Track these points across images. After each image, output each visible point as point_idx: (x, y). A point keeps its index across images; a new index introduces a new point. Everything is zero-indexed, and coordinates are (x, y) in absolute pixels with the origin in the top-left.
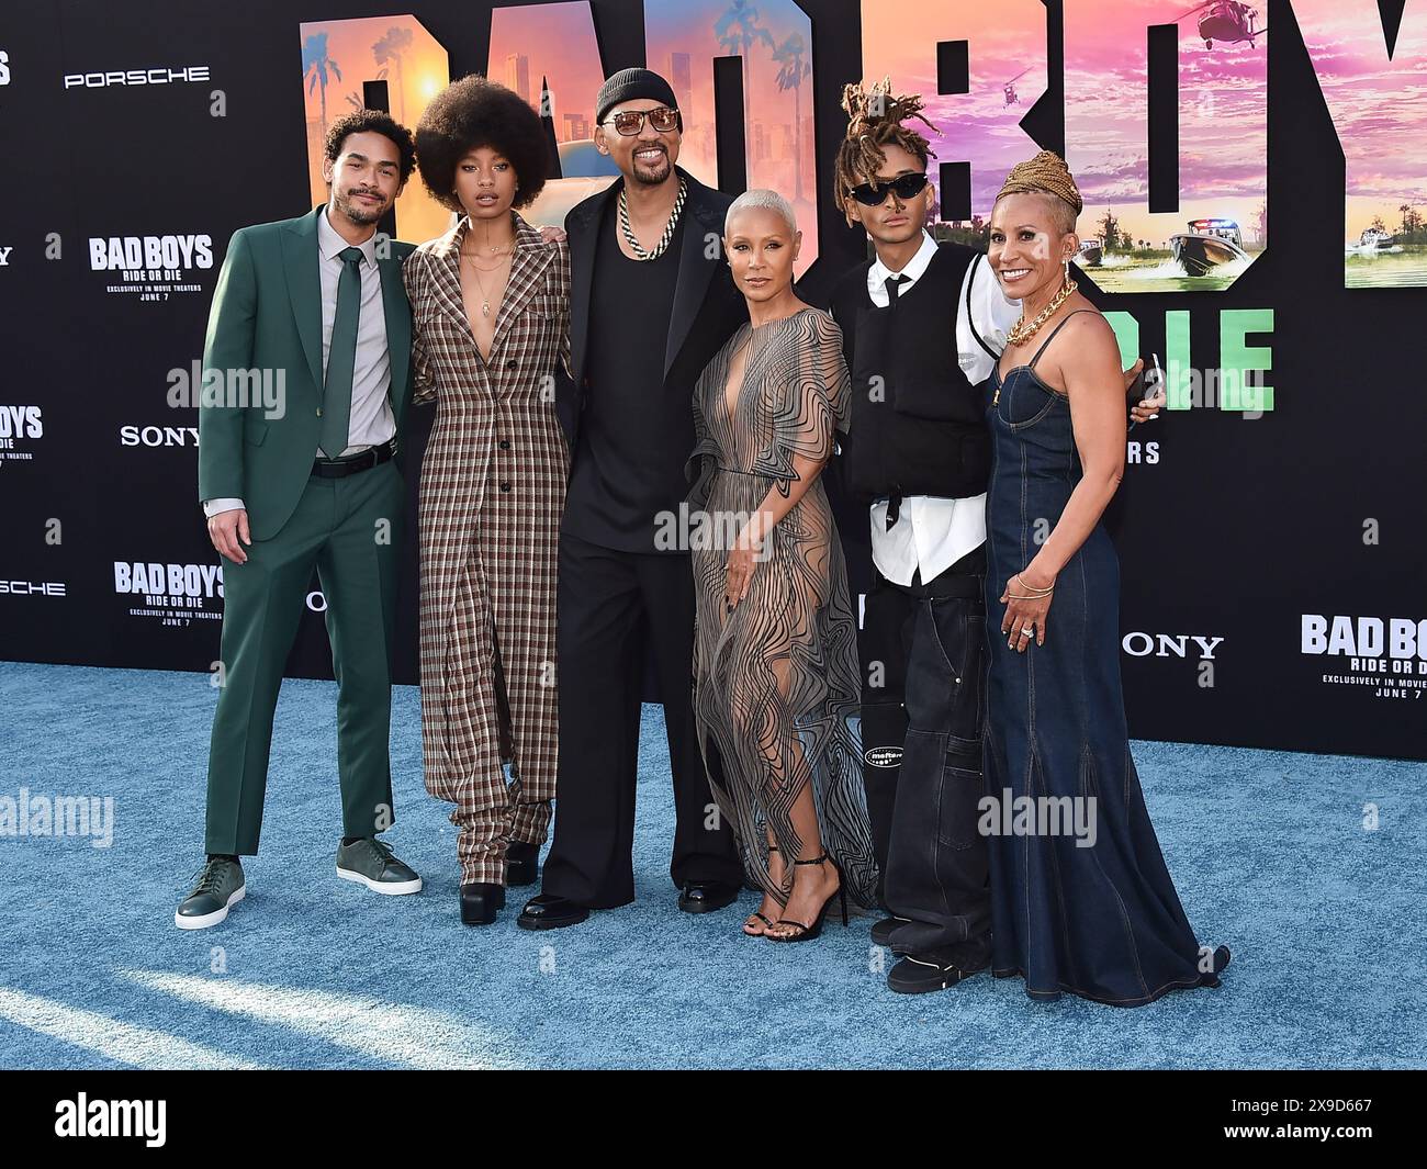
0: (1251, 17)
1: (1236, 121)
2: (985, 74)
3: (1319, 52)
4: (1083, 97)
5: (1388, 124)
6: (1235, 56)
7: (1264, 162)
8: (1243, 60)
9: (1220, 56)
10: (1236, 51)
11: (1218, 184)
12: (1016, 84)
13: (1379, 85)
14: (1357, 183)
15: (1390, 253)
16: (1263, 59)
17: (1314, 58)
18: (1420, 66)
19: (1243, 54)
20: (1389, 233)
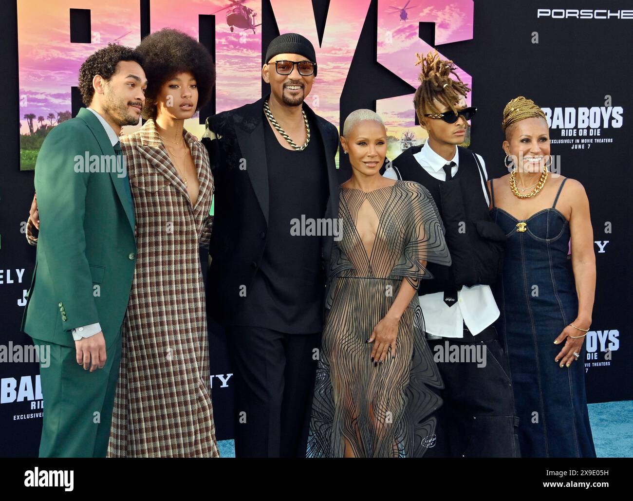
0: (254, 16)
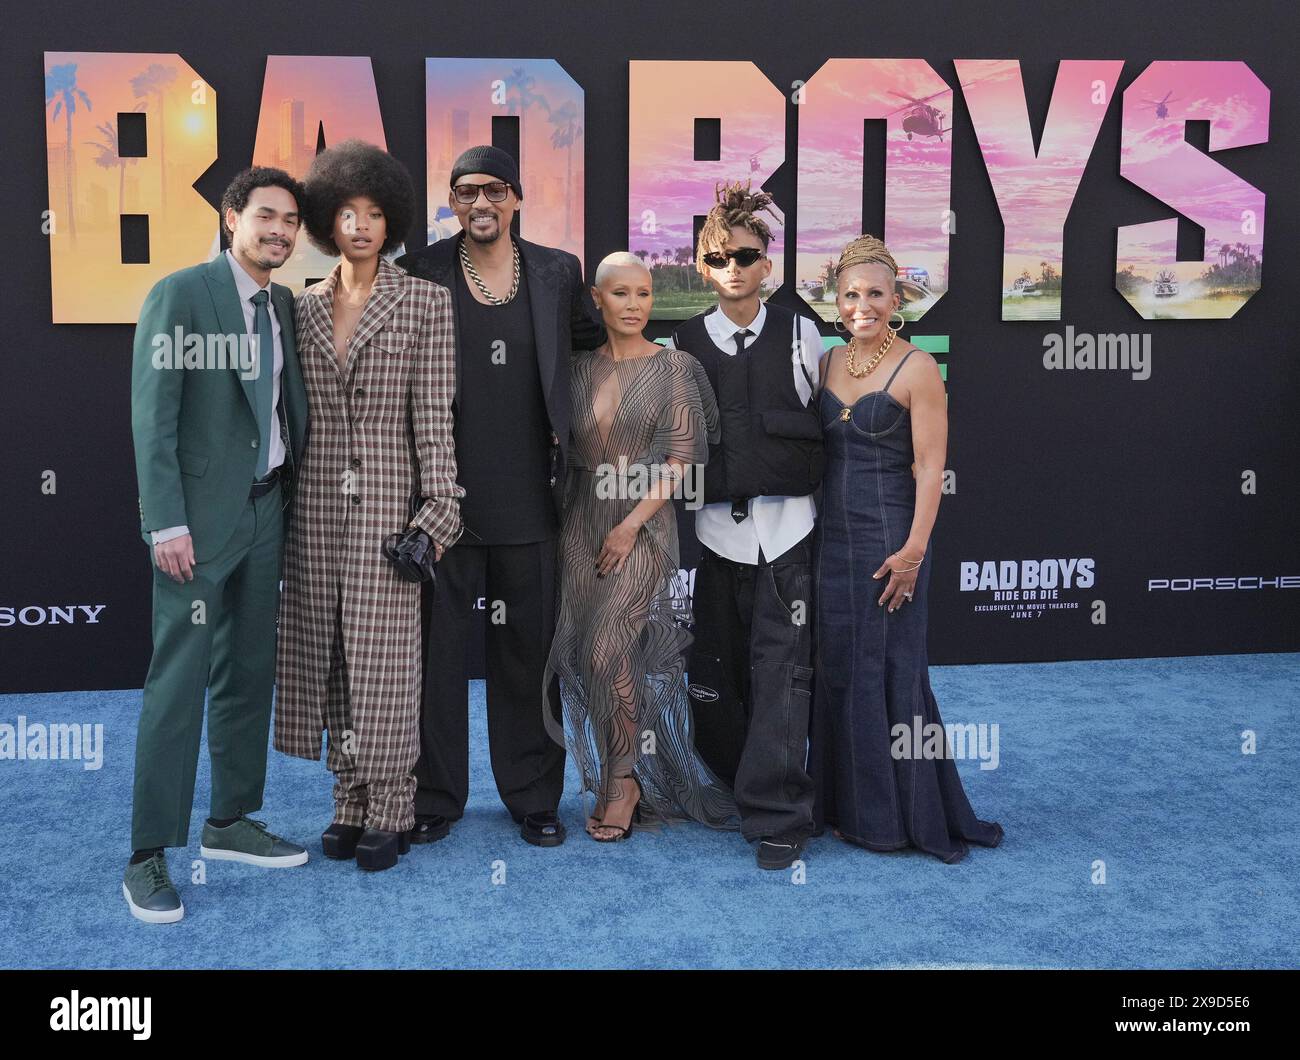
1: (929, 195)
2: (734, 146)
3: (988, 148)
4: (813, 169)
5: (1034, 203)
6: (929, 146)
8: (934, 150)
9: (919, 146)
10: (930, 142)
11: (914, 241)
12: (759, 156)
13: (1029, 175)
14: (1012, 244)
15: (1034, 296)
16: (948, 150)
17: (984, 152)
18: (1055, 163)
19: (935, 145)
20: (1033, 282)
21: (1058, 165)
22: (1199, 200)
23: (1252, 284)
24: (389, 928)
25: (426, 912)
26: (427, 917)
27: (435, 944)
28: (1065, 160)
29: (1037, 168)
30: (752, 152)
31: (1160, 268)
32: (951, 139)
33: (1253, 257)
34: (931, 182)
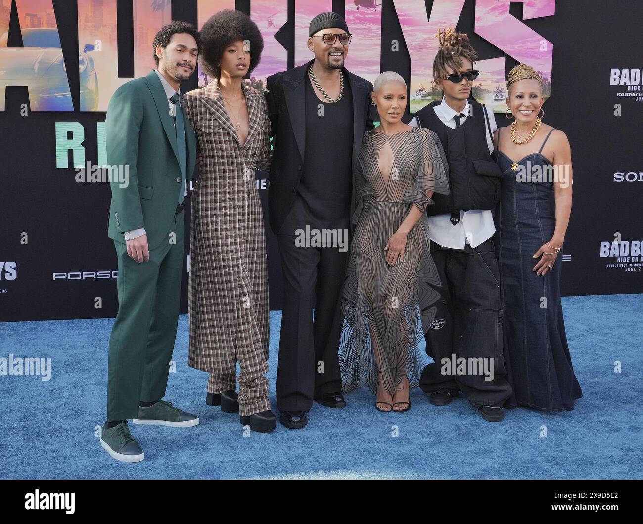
1: (367, 42)
2: (258, 12)
3: (402, 15)
4: (303, 26)
5: (427, 47)
6: (368, 14)
7: (379, 59)
8: (372, 16)
9: (363, 13)
10: (369, 12)
11: (361, 68)
12: (273, 18)
13: (425, 31)
14: (415, 71)
15: (427, 100)
16: (379, 16)
17: (400, 18)
18: (439, 25)
19: (372, 14)
20: (426, 92)
21: (441, 26)
22: (517, 47)
23: (546, 94)
24: (36, 463)
25: (60, 453)
26: (60, 456)
27: (62, 472)
28: (445, 23)
29: (429, 27)
30: (269, 15)
31: (496, 85)
32: (381, 10)
33: (546, 79)
34: (371, 34)
